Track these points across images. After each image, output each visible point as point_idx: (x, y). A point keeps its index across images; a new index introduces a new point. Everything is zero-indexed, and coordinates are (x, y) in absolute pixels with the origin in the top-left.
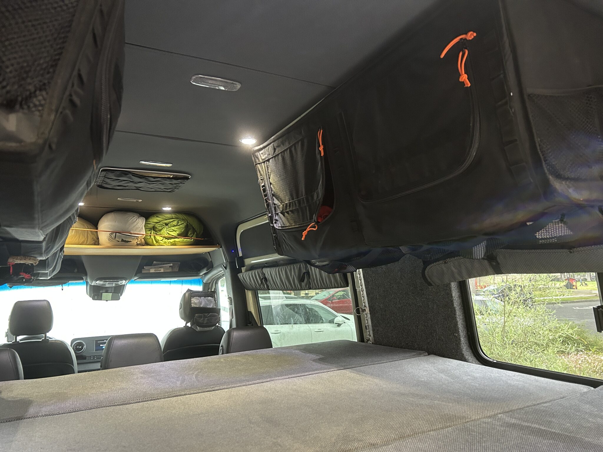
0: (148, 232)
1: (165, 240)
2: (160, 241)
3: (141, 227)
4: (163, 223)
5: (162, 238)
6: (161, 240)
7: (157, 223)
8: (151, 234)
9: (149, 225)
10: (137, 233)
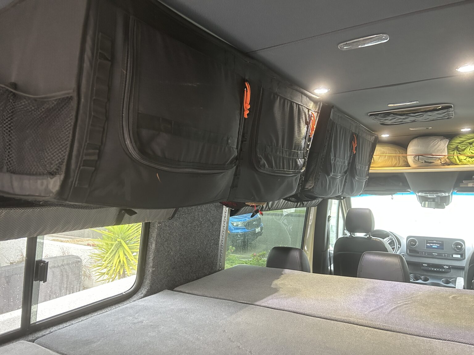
0: (451, 153)
1: (468, 159)
2: (463, 160)
3: (443, 149)
4: (467, 143)
5: (465, 157)
6: (465, 160)
7: (460, 143)
8: (454, 154)
9: (451, 146)
10: (439, 154)
